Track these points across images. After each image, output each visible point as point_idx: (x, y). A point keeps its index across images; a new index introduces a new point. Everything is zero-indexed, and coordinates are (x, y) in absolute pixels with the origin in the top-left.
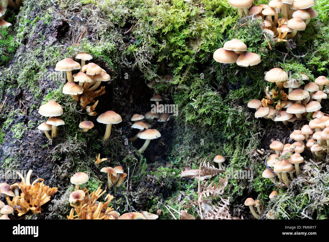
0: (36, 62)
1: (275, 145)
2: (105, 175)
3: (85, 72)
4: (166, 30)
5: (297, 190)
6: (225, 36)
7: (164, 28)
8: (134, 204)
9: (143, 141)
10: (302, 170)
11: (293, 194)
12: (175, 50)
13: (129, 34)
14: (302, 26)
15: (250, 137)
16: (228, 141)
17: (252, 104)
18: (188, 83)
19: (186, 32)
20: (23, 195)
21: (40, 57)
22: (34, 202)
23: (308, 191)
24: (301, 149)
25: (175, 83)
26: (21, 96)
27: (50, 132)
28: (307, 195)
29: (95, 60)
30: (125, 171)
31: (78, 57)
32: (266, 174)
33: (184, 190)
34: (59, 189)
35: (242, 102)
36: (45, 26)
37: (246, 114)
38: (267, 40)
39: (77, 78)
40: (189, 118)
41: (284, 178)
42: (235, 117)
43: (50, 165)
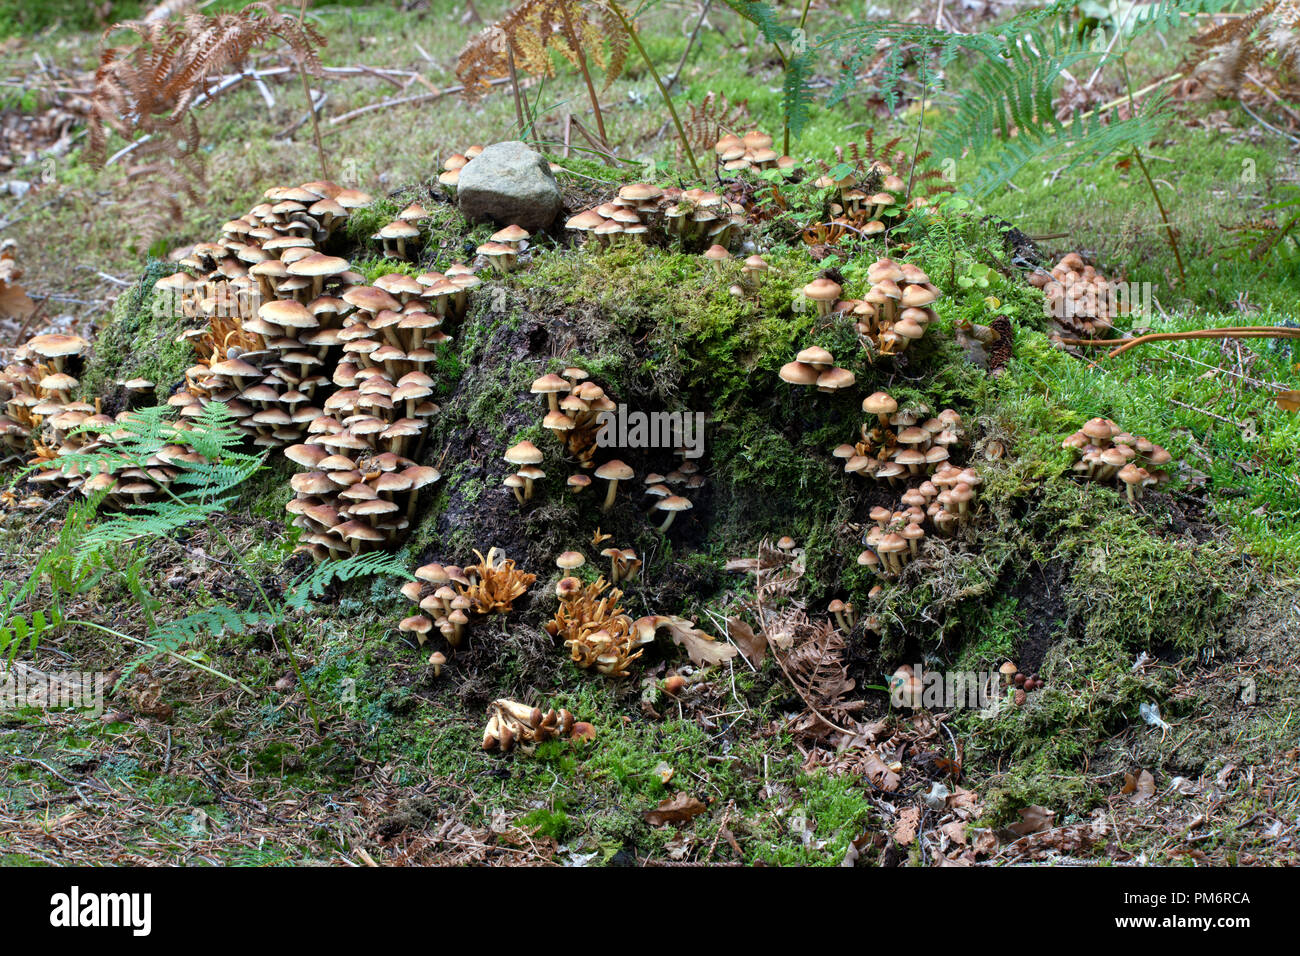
0: (498, 385)
1: (878, 513)
2: (607, 559)
3: (578, 396)
4: (703, 337)
5: (913, 580)
6: (797, 346)
7: (699, 333)
8: (655, 605)
9: (666, 513)
10: (921, 550)
11: (906, 588)
12: (716, 369)
13: (642, 345)
14: (917, 331)
15: (837, 504)
16: (801, 513)
17: (840, 452)
18: (737, 420)
19: (735, 340)
20: (483, 583)
21: (504, 379)
22: (502, 594)
23: (932, 581)
24: (918, 517)
25: (718, 419)
26: (473, 440)
27: (522, 490)
28: (930, 587)
29: (593, 379)
30: (639, 557)
31: (567, 373)
32: (863, 559)
33: (732, 588)
34: (538, 578)
35: (824, 450)
36: (510, 333)
37: (831, 468)
38: (864, 349)
39: (566, 405)
40: (738, 476)
41: (893, 561)
42: (813, 472)
43: (522, 542)
